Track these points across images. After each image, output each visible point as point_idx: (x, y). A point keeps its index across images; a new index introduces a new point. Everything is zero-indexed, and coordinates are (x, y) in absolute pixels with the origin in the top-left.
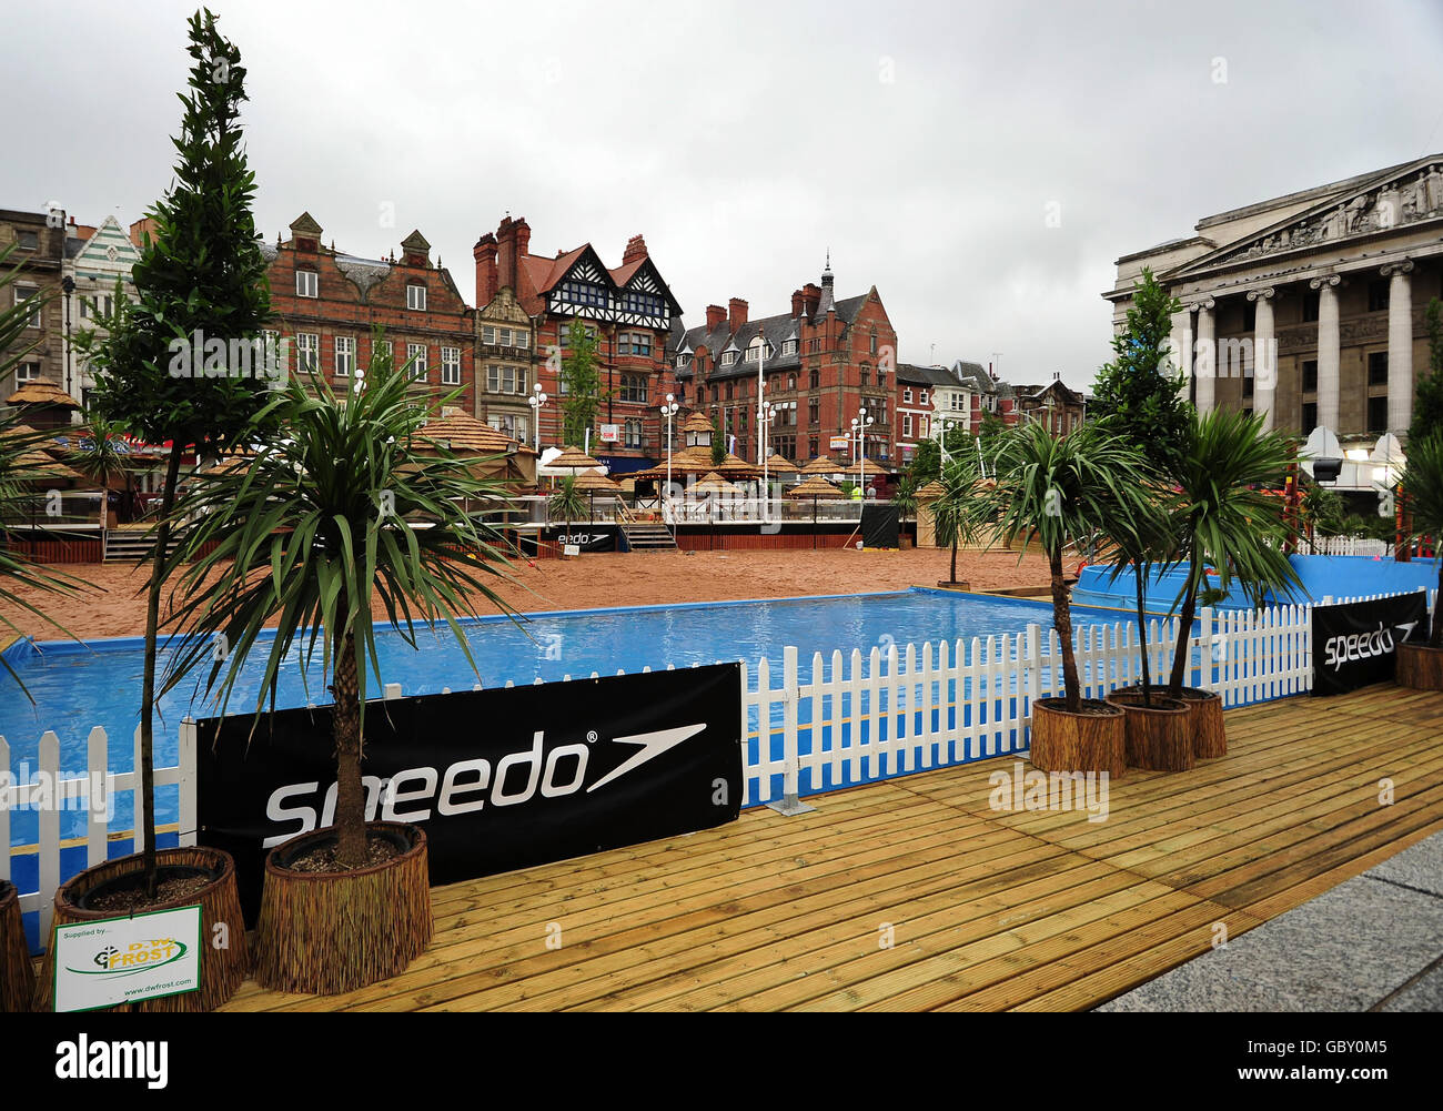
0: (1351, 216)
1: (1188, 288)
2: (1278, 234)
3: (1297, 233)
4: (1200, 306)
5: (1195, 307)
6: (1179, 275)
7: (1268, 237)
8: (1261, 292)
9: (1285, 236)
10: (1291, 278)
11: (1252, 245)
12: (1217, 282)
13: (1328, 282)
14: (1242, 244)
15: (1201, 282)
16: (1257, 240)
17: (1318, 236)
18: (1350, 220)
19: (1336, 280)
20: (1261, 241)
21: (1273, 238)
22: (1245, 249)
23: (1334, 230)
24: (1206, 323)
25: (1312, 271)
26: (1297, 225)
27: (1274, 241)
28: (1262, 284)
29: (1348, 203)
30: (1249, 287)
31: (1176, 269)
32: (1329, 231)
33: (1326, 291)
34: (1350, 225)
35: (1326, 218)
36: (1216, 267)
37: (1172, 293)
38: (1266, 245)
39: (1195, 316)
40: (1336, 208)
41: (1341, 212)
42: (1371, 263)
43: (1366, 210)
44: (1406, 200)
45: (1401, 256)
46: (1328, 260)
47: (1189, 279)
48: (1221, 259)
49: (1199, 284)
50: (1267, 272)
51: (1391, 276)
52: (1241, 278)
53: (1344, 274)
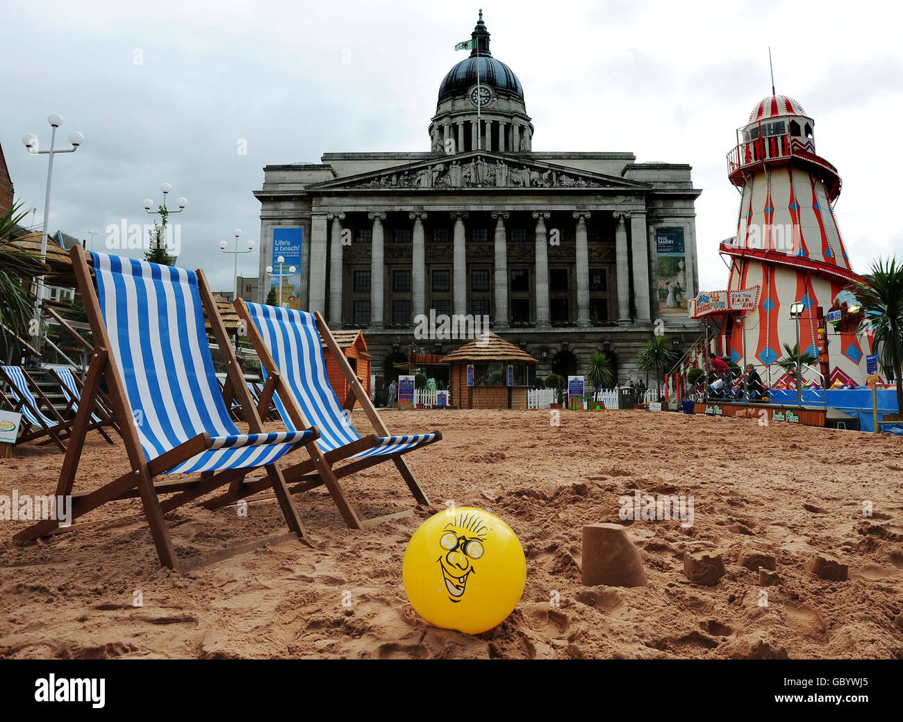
0: (436, 175)
1: (325, 200)
2: (390, 175)
3: (402, 178)
4: (335, 217)
5: (331, 217)
6: (320, 189)
7: (384, 176)
8: (377, 214)
9: (394, 178)
10: (397, 209)
11: (373, 179)
12: (348, 201)
13: (420, 216)
14: (367, 177)
15: (335, 198)
16: (377, 176)
17: (415, 183)
18: (434, 178)
19: (425, 216)
20: (379, 178)
21: (387, 177)
22: (368, 181)
23: (425, 182)
24: (337, 226)
25: (409, 206)
26: (403, 173)
27: (387, 180)
28: (378, 209)
29: (433, 166)
30: (370, 209)
31: (318, 184)
32: (422, 182)
33: (418, 222)
34: (434, 181)
35: (420, 172)
36: (348, 189)
37: (314, 202)
38: (383, 181)
39: (330, 223)
40: (426, 168)
41: (429, 171)
42: (445, 208)
43: (443, 173)
44: (465, 173)
45: (462, 208)
46: (420, 201)
47: (329, 195)
48: (352, 184)
49: (334, 200)
50: (381, 201)
51: (455, 220)
52: (362, 201)
53: (429, 212)
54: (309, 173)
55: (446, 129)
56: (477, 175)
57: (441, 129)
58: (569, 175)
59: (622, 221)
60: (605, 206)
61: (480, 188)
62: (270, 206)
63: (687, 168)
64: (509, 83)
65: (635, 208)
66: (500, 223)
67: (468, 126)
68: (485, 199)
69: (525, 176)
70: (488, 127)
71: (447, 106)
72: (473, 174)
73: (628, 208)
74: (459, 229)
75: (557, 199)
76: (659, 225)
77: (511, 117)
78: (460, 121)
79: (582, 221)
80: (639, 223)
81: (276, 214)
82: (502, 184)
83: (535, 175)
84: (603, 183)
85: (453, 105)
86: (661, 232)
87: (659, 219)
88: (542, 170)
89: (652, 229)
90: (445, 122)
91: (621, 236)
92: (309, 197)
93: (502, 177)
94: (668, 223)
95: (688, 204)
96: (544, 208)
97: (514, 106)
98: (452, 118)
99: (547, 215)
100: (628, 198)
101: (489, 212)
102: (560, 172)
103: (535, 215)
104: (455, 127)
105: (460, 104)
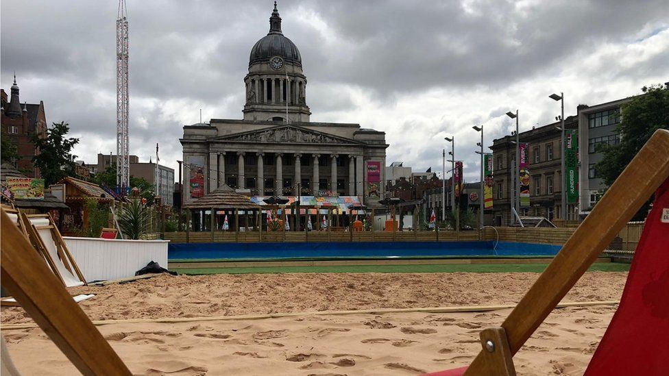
0: (268, 135)
1: (216, 145)
3: (253, 136)
4: (221, 153)
5: (219, 153)
6: (212, 140)
8: (241, 153)
9: (249, 136)
10: (250, 151)
11: (239, 136)
12: (226, 146)
13: (261, 154)
14: (236, 135)
16: (241, 135)
17: (259, 139)
19: (263, 154)
21: (246, 136)
22: (237, 137)
24: (222, 158)
25: (256, 149)
26: (253, 134)
28: (242, 150)
29: (267, 131)
30: (238, 150)
32: (262, 138)
33: (260, 157)
34: (267, 138)
36: (227, 141)
37: (210, 146)
38: (244, 137)
39: (218, 156)
40: (264, 132)
41: (266, 133)
42: (273, 151)
43: (271, 135)
44: (282, 135)
45: (281, 151)
46: (261, 147)
47: (218, 143)
48: (229, 138)
49: (220, 145)
50: (243, 146)
51: (278, 156)
52: (234, 146)
53: (265, 153)
54: (206, 130)
55: (257, 82)
56: (288, 136)
57: (253, 81)
58: (330, 138)
59: (352, 159)
60: (345, 151)
61: (289, 142)
62: (188, 146)
63: (383, 133)
64: (294, 55)
65: (358, 153)
66: (298, 159)
67: (269, 81)
68: (292, 147)
69: (309, 137)
70: (281, 83)
71: (256, 68)
72: (286, 136)
73: (356, 153)
74: (279, 160)
75: (324, 148)
76: (369, 161)
77: (295, 77)
78: (265, 78)
79: (335, 159)
80: (360, 160)
81: (190, 150)
82: (299, 140)
83: (314, 137)
84: (344, 142)
85: (260, 67)
86: (369, 163)
87: (369, 158)
88: (317, 135)
89: (366, 162)
90: (256, 78)
91: (352, 166)
92: (207, 144)
93: (299, 137)
94: (373, 160)
95: (382, 151)
96: (317, 152)
97: (297, 70)
98: (260, 75)
99: (319, 156)
100: (356, 149)
101: (293, 154)
102: (325, 135)
103: (314, 156)
104: (262, 81)
105: (265, 67)
